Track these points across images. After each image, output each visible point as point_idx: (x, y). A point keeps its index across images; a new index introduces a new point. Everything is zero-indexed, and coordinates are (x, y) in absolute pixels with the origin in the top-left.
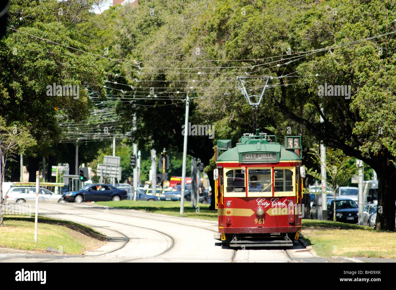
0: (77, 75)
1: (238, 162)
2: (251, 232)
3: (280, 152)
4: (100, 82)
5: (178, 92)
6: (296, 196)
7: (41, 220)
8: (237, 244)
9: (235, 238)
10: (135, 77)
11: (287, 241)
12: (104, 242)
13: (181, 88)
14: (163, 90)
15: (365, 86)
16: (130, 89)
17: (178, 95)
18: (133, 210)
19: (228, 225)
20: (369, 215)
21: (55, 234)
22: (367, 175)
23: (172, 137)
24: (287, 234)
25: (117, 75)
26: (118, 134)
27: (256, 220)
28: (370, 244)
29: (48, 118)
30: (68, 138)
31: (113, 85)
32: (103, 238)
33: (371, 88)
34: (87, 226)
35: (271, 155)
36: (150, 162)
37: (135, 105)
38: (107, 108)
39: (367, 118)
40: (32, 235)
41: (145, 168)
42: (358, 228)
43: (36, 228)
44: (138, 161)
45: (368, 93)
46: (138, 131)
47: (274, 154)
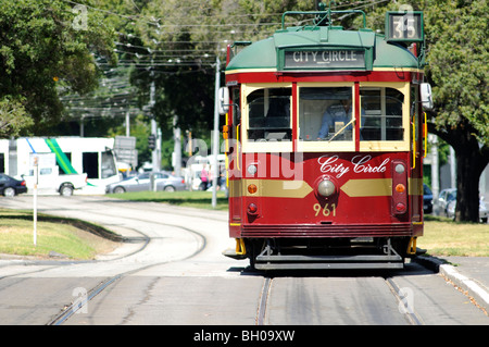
0: (82, 37)
1: (275, 70)
2: (305, 235)
3: (374, 48)
4: (110, 45)
5: (206, 55)
6: (412, 151)
7: (41, 218)
8: (272, 262)
9: (268, 248)
10: (153, 38)
11: (389, 257)
12: (119, 244)
13: (211, 50)
14: (187, 53)
15: (438, 42)
16: (147, 53)
17: (207, 59)
18: (153, 203)
19: (251, 218)
20: (446, 203)
21: (58, 235)
22: (443, 153)
23: (199, 111)
24: (389, 241)
25: (130, 35)
26: (132, 108)
27: (317, 207)
28: (450, 239)
29: (46, 91)
30: (71, 115)
31: (125, 48)
32: (116, 238)
33: (446, 45)
34: (98, 224)
35: (352, 55)
36: (173, 143)
37: (152, 73)
38: (117, 77)
39: (441, 82)
40: (31, 237)
41: (167, 151)
42: (434, 219)
43: (35, 227)
44: (158, 142)
45: (443, 52)
46: (156, 105)
47: (360, 51)
